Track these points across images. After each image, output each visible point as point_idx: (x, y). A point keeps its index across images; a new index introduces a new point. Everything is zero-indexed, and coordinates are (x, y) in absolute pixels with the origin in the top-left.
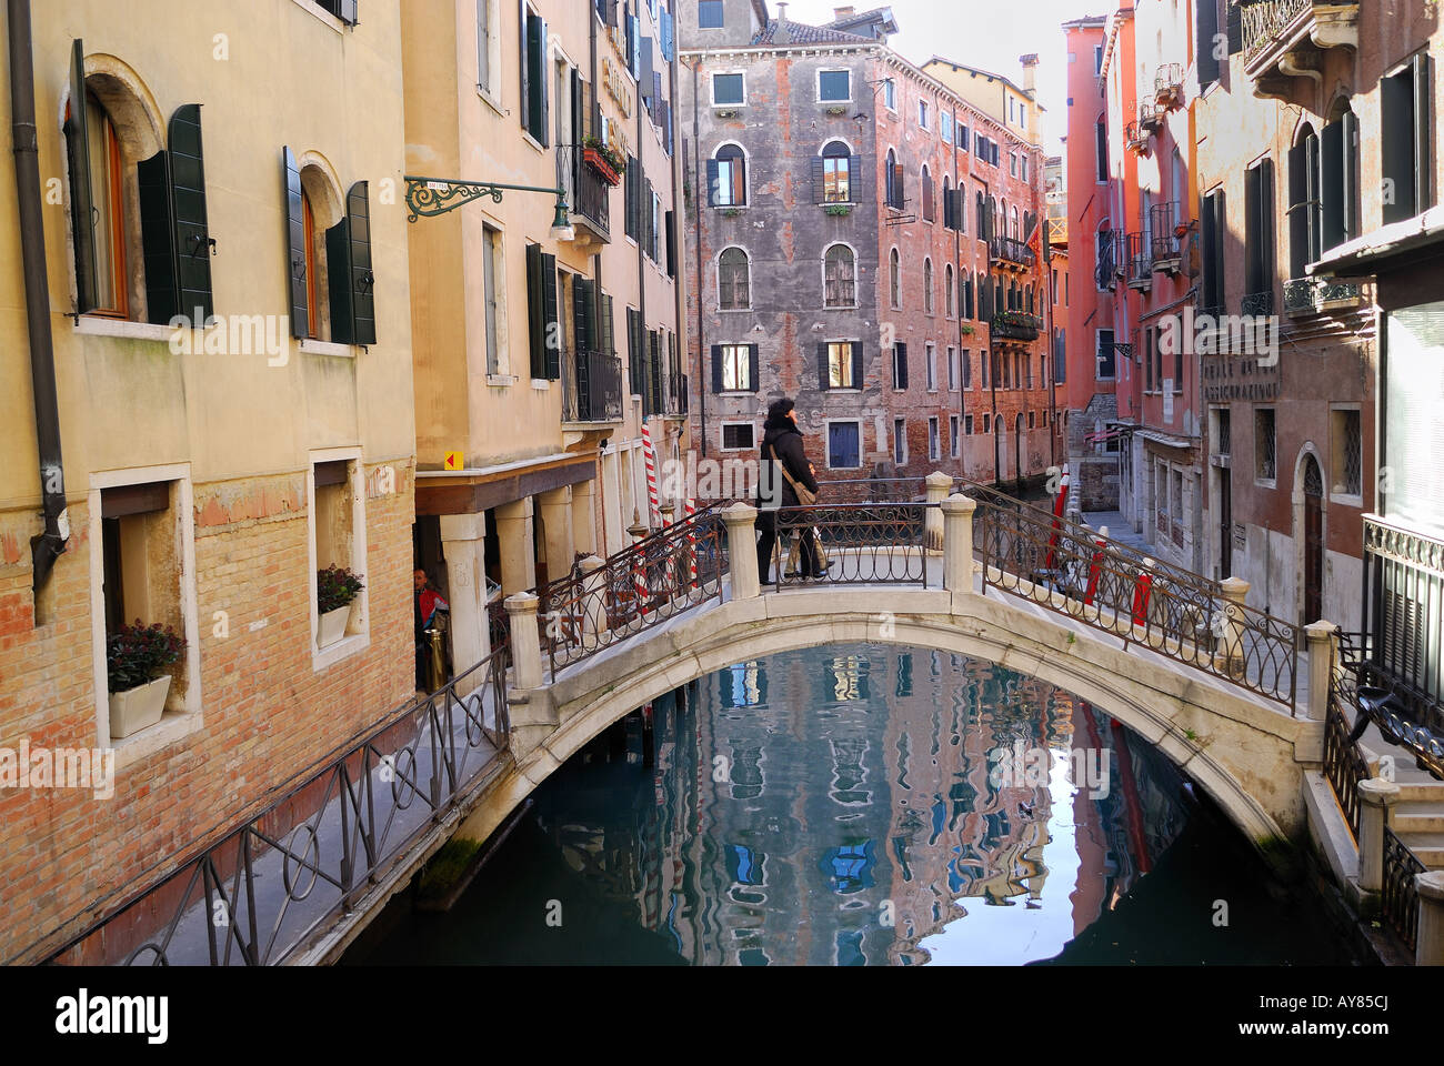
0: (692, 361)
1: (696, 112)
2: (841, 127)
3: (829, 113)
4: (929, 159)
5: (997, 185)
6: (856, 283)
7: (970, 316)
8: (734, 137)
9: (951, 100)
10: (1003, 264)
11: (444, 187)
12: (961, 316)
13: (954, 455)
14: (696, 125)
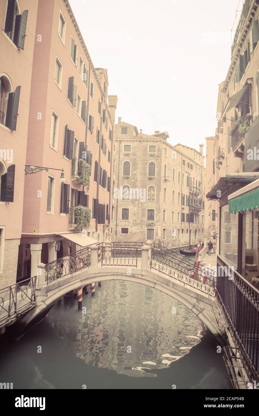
0: (115, 212)
1: (119, 153)
2: (153, 159)
3: (151, 156)
4: (175, 167)
5: (192, 174)
6: (155, 196)
7: (184, 205)
8: (128, 160)
9: (181, 154)
10: (193, 193)
11: (34, 167)
12: (182, 205)
13: (178, 238)
14: (119, 156)
